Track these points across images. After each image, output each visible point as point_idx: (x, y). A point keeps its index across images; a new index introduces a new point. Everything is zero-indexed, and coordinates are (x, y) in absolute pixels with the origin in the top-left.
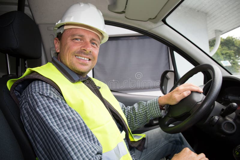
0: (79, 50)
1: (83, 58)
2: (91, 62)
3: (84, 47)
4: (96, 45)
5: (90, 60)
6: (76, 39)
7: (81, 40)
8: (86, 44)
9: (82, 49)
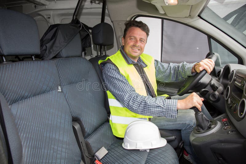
0: (133, 45)
1: (135, 49)
2: (139, 51)
3: (135, 43)
4: (143, 42)
5: (139, 50)
6: (132, 39)
7: (134, 39)
8: (137, 41)
9: (135, 44)
